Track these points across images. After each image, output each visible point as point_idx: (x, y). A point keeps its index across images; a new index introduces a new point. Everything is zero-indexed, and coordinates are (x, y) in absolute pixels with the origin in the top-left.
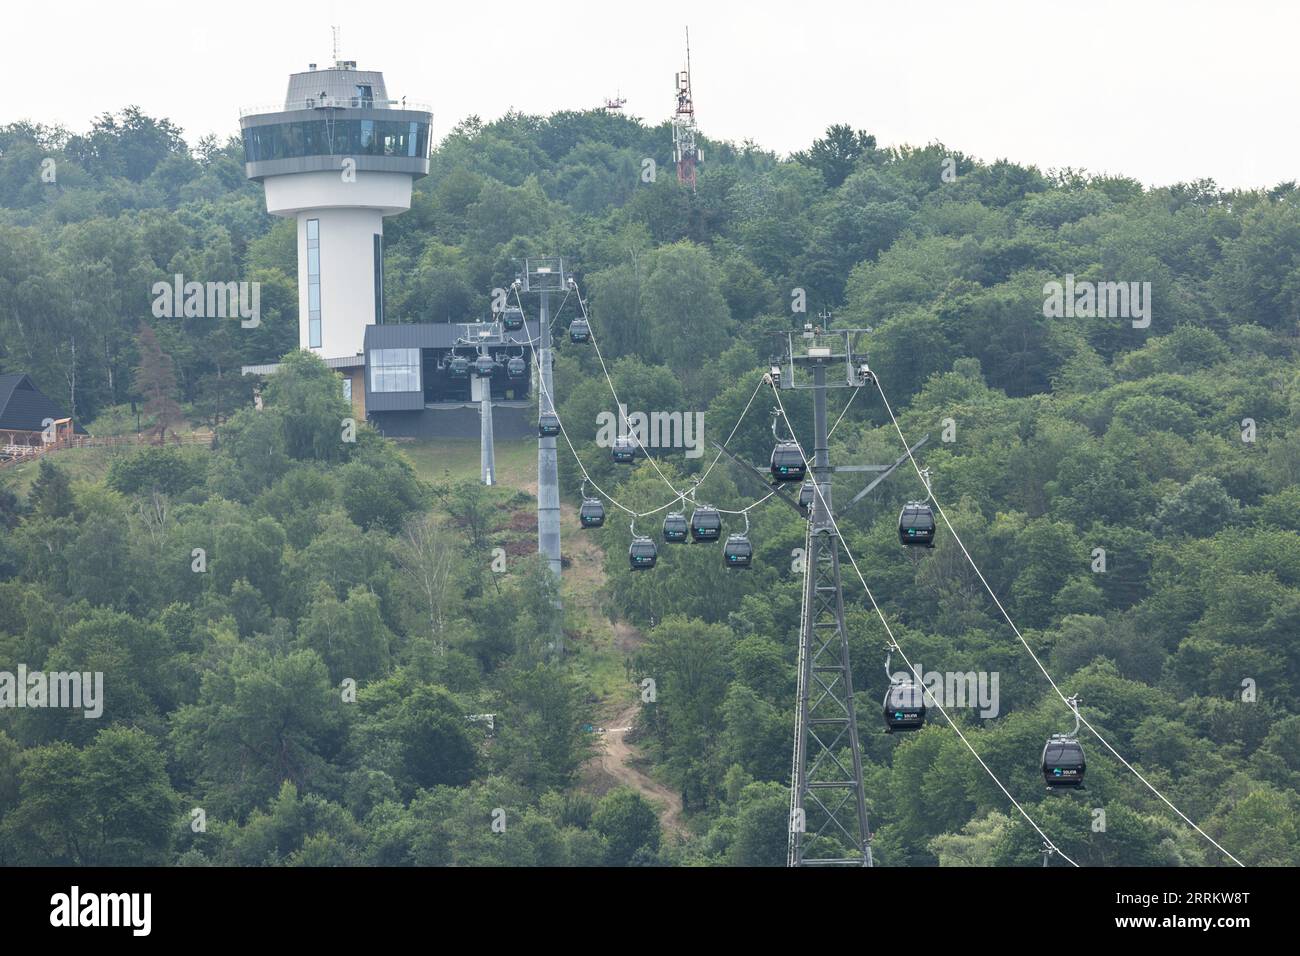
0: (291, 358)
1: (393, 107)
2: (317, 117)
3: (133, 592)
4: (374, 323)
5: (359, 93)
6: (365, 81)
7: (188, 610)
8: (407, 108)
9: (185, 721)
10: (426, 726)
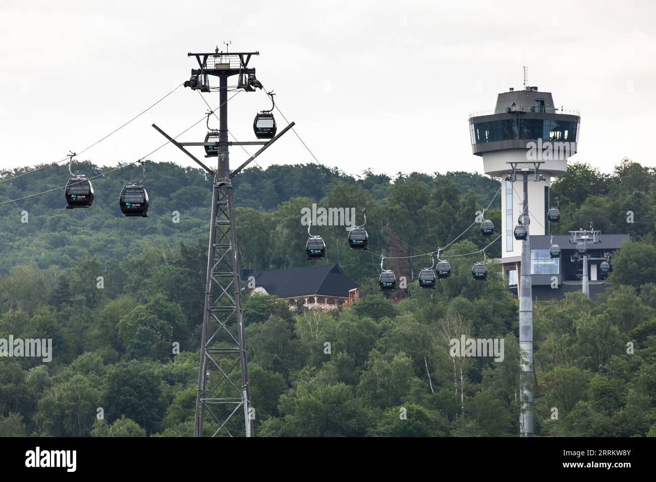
0: (457, 246)
1: (557, 112)
2: (510, 117)
3: (276, 358)
4: (544, 234)
5: (537, 104)
6: (540, 97)
7: (314, 370)
8: (564, 113)
9: (269, 425)
10: (405, 428)
